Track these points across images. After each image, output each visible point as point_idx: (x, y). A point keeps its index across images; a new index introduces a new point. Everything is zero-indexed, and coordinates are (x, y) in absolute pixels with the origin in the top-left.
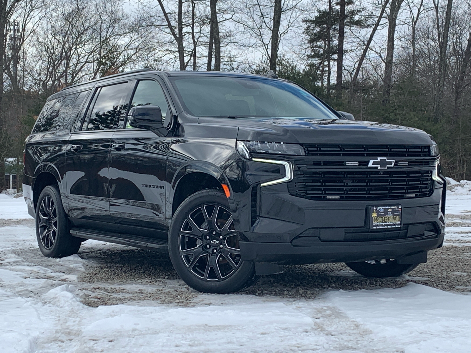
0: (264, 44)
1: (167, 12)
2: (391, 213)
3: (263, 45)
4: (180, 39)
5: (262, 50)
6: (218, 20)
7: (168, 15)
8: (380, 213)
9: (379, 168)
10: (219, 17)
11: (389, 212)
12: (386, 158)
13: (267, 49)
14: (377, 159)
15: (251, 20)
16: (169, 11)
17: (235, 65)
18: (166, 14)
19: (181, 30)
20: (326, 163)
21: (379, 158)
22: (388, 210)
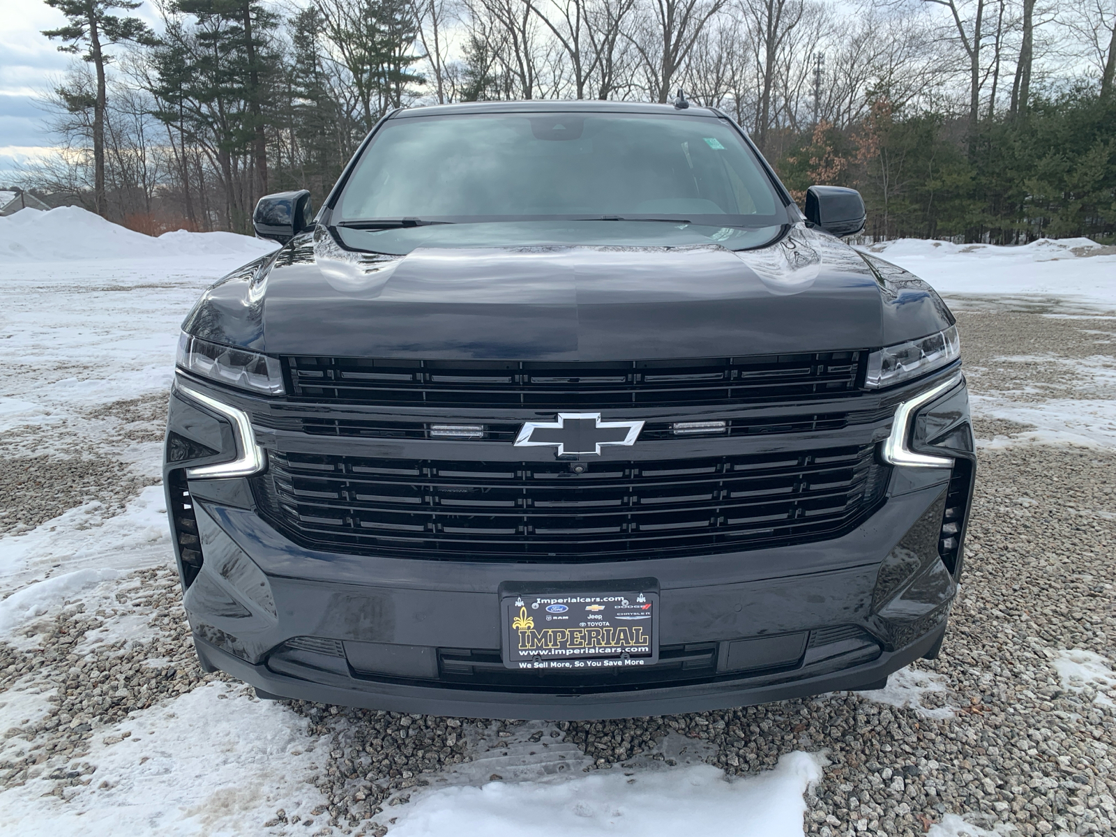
0: (1099, 50)
1: (961, 20)
2: (600, 617)
3: (1097, 51)
4: (974, 55)
5: (1095, 58)
6: (1033, 24)
7: (963, 24)
8: (549, 618)
9: (561, 451)
10: (1035, 20)
11: (595, 613)
12: (595, 415)
13: (1102, 58)
14: (556, 421)
15: (1084, 19)
16: (965, 19)
17: (1048, 82)
18: (959, 24)
19: (977, 42)
20: (351, 428)
21: (563, 416)
22: (588, 608)
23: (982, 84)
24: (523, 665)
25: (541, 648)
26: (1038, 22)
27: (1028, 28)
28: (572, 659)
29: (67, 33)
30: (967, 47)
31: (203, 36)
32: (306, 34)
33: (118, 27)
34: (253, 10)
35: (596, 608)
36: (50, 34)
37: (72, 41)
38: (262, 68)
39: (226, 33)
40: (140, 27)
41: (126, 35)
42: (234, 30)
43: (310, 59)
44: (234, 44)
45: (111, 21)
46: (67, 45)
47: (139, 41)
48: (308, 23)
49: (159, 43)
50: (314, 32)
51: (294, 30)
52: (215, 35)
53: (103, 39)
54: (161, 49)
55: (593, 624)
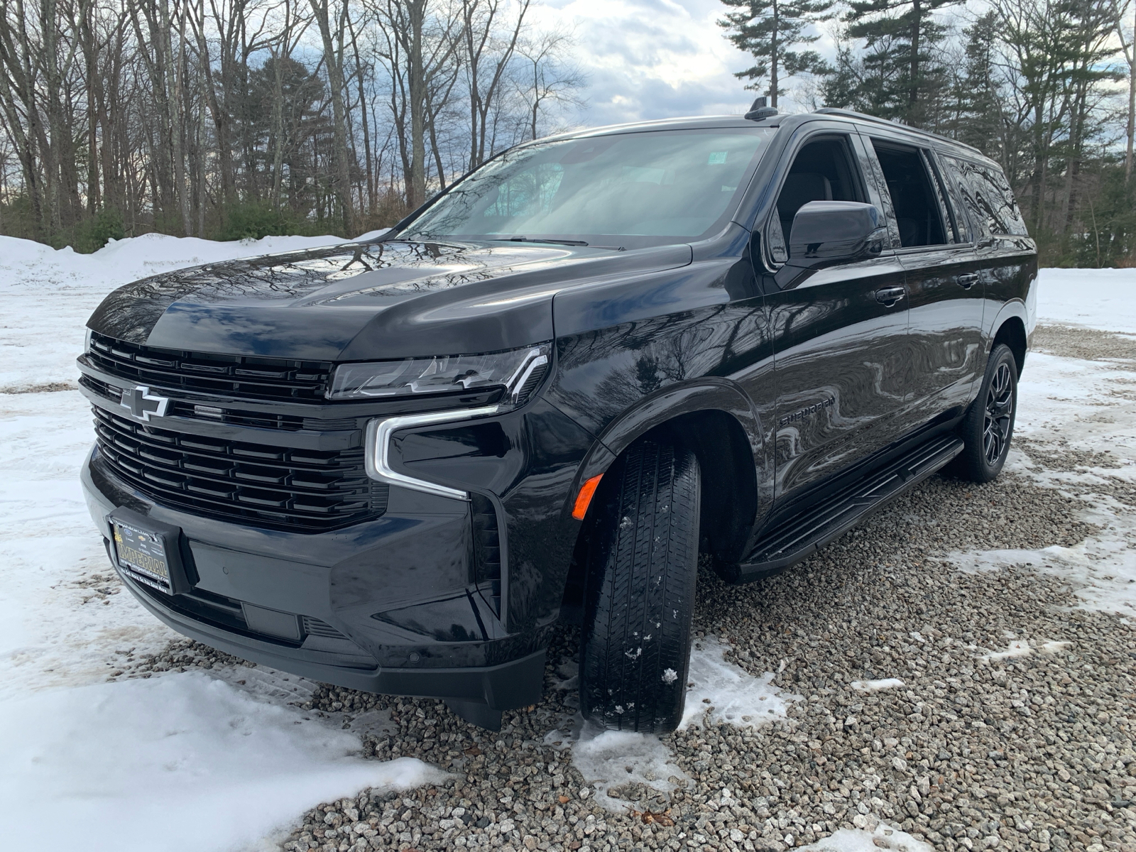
2: (145, 547)
8: (126, 539)
9: (131, 414)
11: (143, 542)
12: (145, 389)
29: (755, 72)
31: (871, 59)
32: (980, 41)
33: (796, 61)
34: (924, 25)
36: (740, 75)
37: (756, 80)
38: (923, 83)
39: (893, 52)
40: (815, 59)
41: (802, 68)
42: (901, 47)
43: (981, 68)
44: (900, 63)
45: (791, 57)
46: (751, 83)
47: (813, 71)
48: (985, 29)
49: (832, 71)
50: (990, 39)
51: (967, 40)
52: (883, 56)
53: (782, 73)
54: (831, 77)
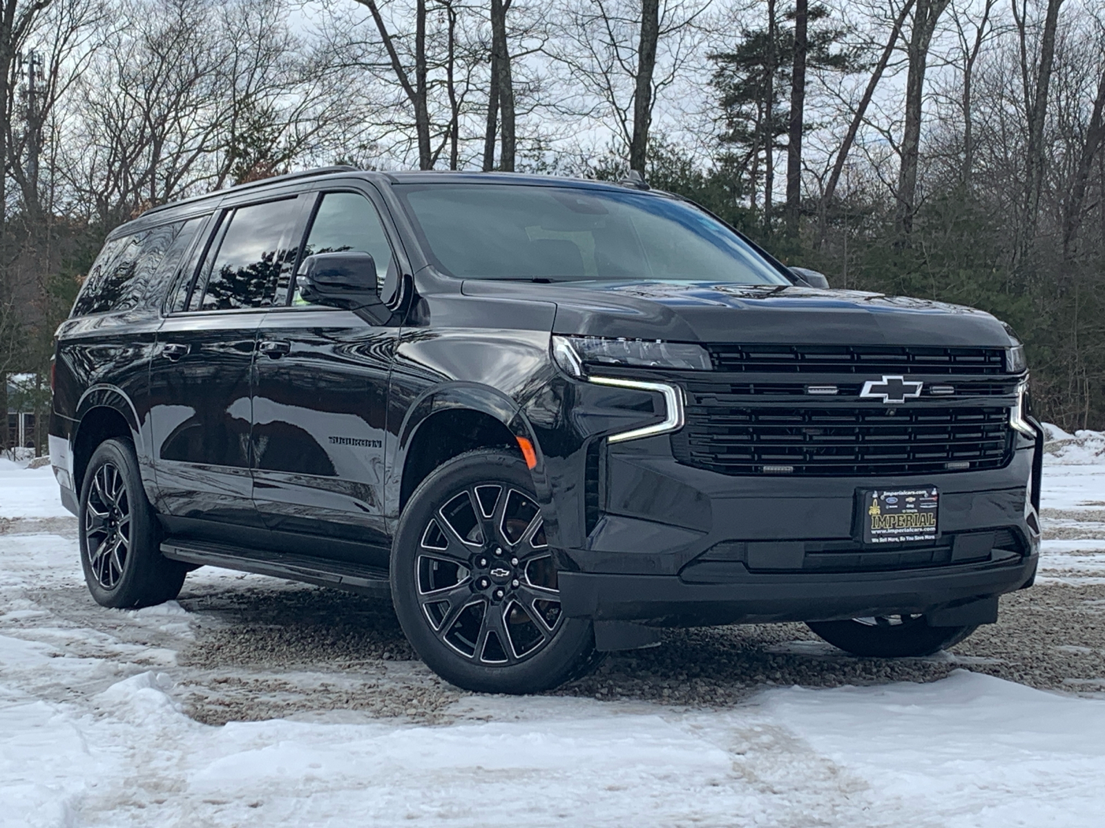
0: (617, 108)
1: (390, 33)
2: (912, 506)
3: (616, 112)
4: (419, 97)
5: (613, 122)
6: (511, 52)
7: (393, 41)
8: (887, 507)
9: (886, 400)
10: (513, 46)
11: (910, 503)
12: (901, 377)
13: (623, 122)
14: (881, 380)
15: (587, 53)
16: (396, 32)
17: (549, 158)
18: (387, 39)
19: (422, 76)
20: (761, 389)
21: (885, 378)
22: (907, 500)
23: (438, 152)
24: (874, 540)
25: (882, 529)
26: (518, 51)
27: (500, 58)
28: (898, 535)
30: (406, 85)
35: (911, 499)
55: (909, 511)
